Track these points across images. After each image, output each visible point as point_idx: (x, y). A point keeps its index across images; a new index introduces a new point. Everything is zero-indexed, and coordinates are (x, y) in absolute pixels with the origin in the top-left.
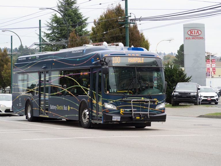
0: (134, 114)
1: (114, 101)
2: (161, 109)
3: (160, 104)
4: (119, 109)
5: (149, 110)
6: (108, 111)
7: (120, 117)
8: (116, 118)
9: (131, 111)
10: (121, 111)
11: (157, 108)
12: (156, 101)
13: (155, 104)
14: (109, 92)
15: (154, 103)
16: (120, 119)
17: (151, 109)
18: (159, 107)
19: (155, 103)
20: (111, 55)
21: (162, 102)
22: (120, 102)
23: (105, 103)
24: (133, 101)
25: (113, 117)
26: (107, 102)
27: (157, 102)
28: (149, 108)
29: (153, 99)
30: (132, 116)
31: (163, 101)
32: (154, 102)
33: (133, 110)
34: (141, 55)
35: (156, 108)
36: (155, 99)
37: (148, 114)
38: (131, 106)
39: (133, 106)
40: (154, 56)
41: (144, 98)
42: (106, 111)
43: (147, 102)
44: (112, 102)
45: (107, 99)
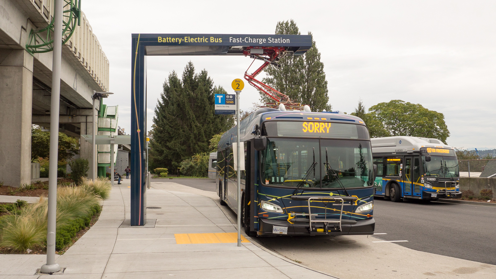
0: (313, 223)
1: (279, 198)
2: (365, 213)
3: (363, 203)
4: (286, 212)
5: (341, 215)
6: (267, 216)
7: (287, 228)
8: (280, 230)
9: (308, 217)
10: (290, 218)
11: (358, 211)
12: (355, 200)
13: (354, 205)
14: (271, 182)
15: (352, 203)
16: (286, 231)
17: (346, 214)
18: (361, 210)
19: (355, 203)
20: (276, 118)
21: (368, 201)
22: (290, 200)
23: (262, 201)
24: (311, 200)
25: (274, 227)
26: (266, 200)
27: (358, 201)
28: (342, 211)
29: (351, 196)
30: (309, 227)
31: (369, 198)
32: (352, 201)
33: (310, 215)
34: (331, 119)
35: (356, 212)
36: (354, 197)
37: (339, 223)
38: (308, 207)
39: (310, 207)
40: (354, 121)
41: (333, 193)
42: (264, 216)
43: (338, 201)
44: (274, 199)
45: (265, 195)
